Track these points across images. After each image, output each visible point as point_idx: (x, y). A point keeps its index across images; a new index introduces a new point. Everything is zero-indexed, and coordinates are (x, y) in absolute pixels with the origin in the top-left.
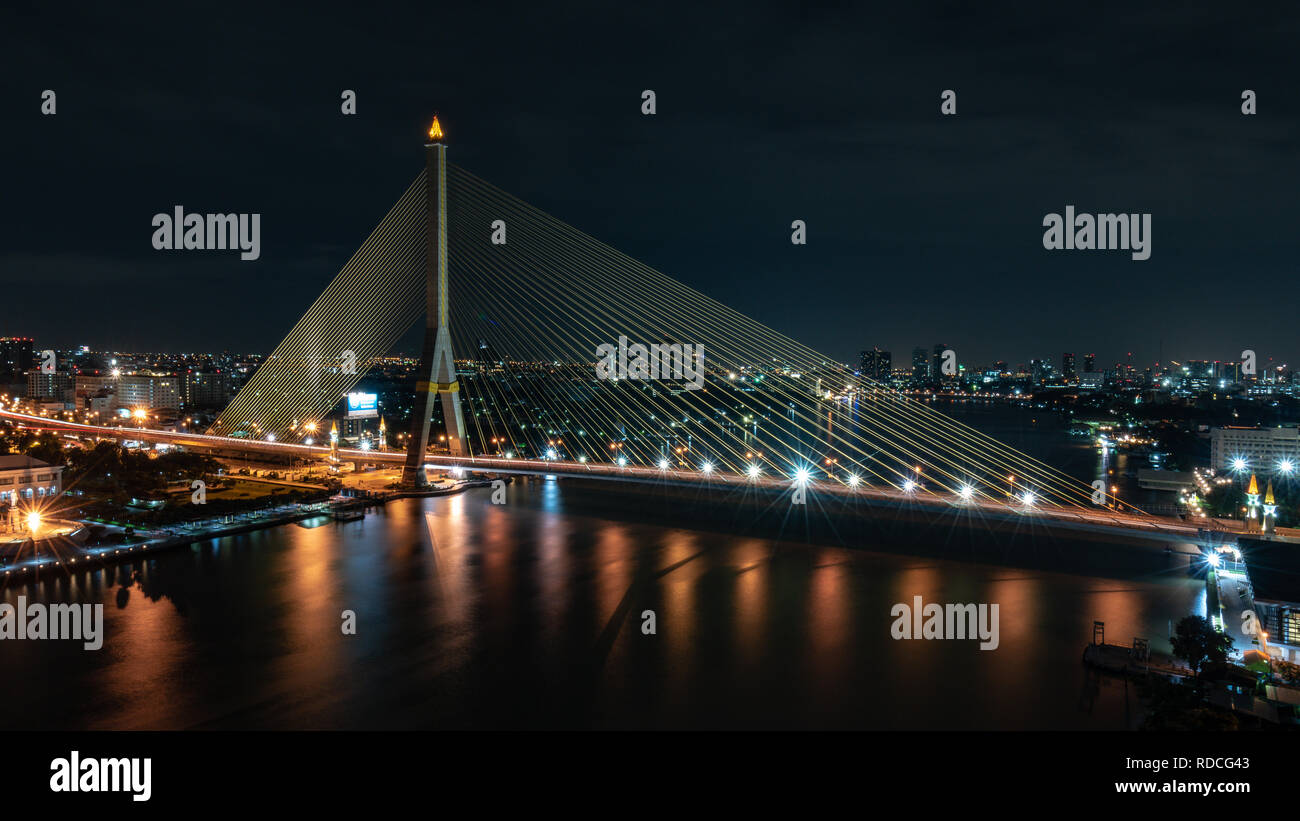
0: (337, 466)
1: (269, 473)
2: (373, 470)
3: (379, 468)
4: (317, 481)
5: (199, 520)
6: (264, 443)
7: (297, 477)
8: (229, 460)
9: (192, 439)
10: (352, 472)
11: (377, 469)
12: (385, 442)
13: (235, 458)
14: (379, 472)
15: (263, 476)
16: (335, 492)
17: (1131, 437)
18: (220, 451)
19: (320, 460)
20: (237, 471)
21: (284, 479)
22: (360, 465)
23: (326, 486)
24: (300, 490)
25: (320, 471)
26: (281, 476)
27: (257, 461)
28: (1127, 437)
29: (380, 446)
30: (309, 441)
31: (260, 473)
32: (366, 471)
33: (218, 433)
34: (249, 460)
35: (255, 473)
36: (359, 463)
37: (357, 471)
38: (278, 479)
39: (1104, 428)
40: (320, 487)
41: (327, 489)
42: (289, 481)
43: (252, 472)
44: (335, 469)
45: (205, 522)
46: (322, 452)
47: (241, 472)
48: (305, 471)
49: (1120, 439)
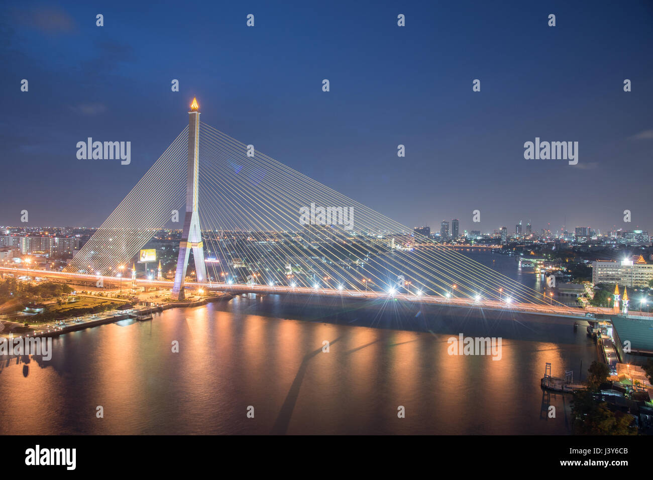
0: (136, 289)
1: (98, 293)
2: (154, 291)
3: (158, 290)
4: (124, 297)
5: (63, 319)
6: (94, 276)
7: (114, 295)
8: (75, 286)
9: (56, 275)
10: (143, 292)
11: (156, 290)
12: (161, 276)
13: (79, 285)
14: (158, 292)
15: (95, 295)
16: (135, 303)
17: (552, 267)
18: (70, 281)
19: (126, 285)
20: (81, 292)
21: (107, 296)
22: (147, 289)
23: (130, 300)
24: (115, 302)
25: (126, 292)
26: (105, 295)
27: (90, 286)
28: (550, 267)
29: (158, 278)
30: (119, 275)
31: (93, 293)
32: (151, 291)
33: (69, 271)
34: (86, 286)
35: (91, 293)
36: (147, 287)
37: (145, 292)
38: (103, 296)
39: (539, 262)
40: (127, 300)
41: (130, 301)
42: (109, 298)
43: (89, 292)
44: (134, 291)
45: (66, 320)
46: (127, 281)
47: (83, 292)
48: (117, 292)
49: (547, 268)
